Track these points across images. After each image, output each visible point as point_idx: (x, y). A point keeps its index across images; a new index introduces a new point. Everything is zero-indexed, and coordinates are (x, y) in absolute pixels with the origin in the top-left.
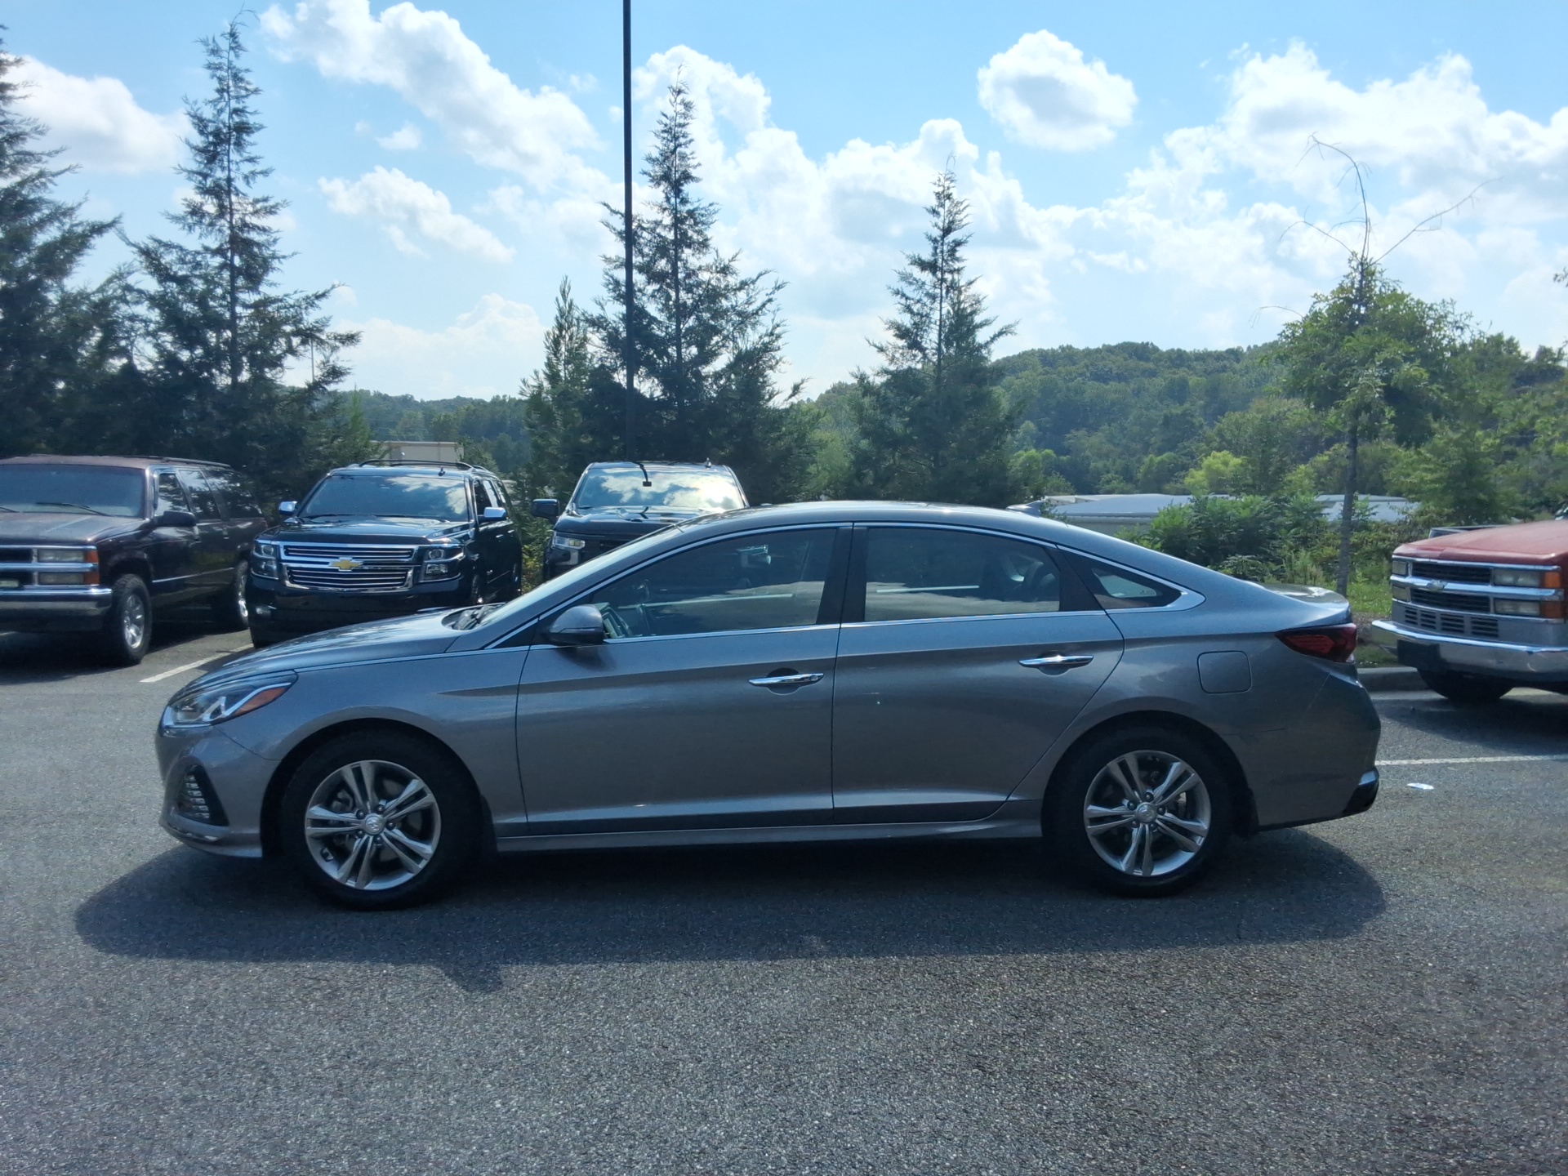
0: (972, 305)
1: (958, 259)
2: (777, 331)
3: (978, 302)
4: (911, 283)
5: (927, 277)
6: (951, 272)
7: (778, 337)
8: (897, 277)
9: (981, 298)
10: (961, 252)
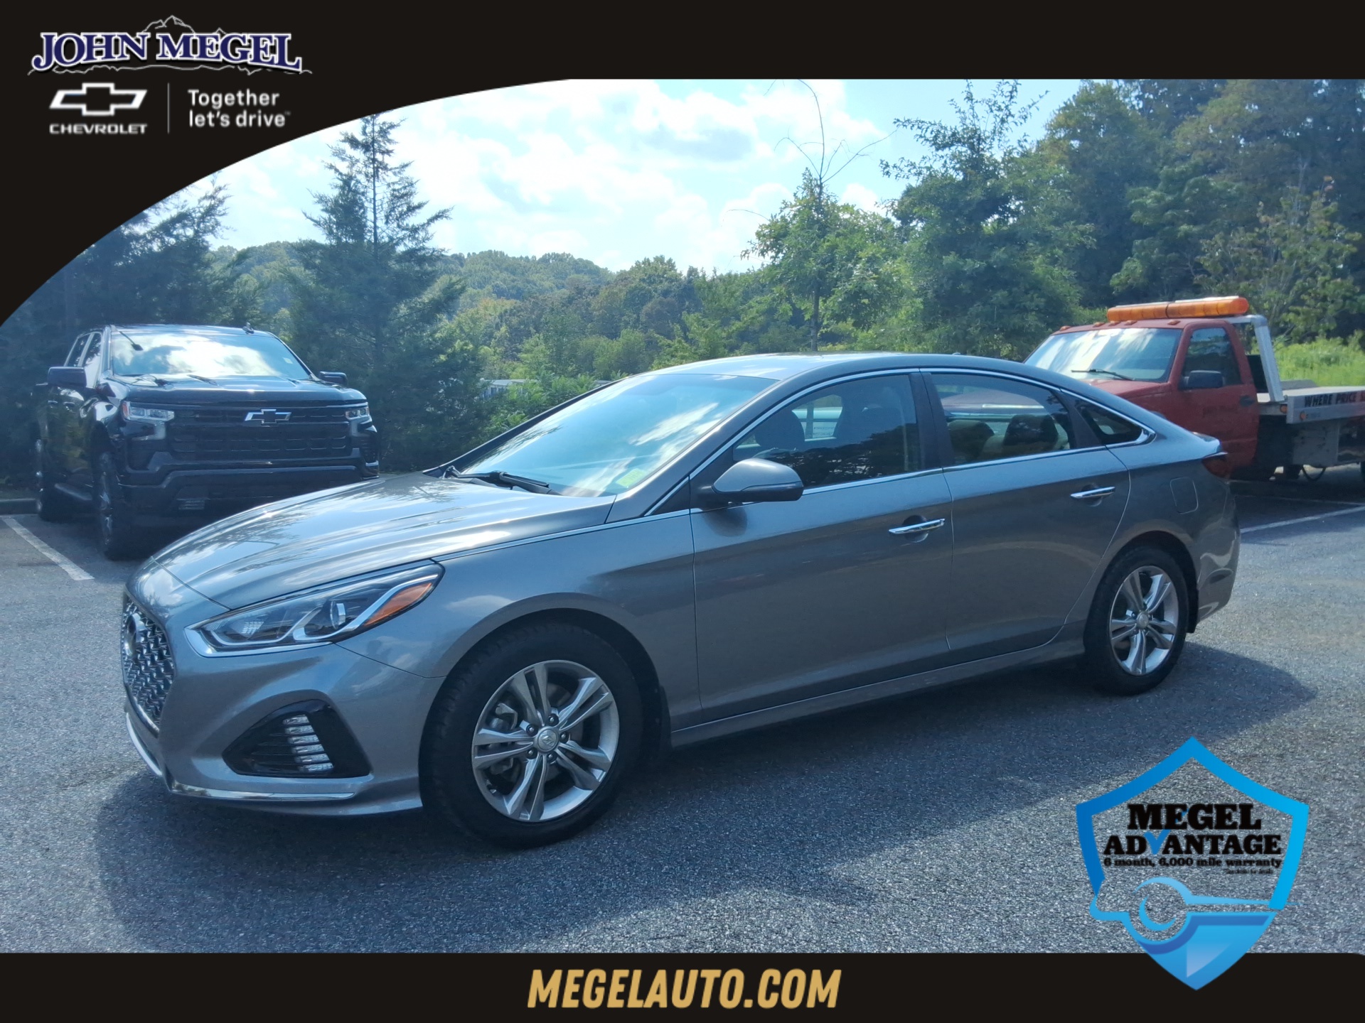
0: (405, 188)
1: (389, 141)
2: (220, 195)
3: (411, 185)
4: (343, 159)
5: (359, 154)
6: (383, 153)
7: (221, 202)
8: (330, 152)
9: (414, 181)
10: (393, 134)
